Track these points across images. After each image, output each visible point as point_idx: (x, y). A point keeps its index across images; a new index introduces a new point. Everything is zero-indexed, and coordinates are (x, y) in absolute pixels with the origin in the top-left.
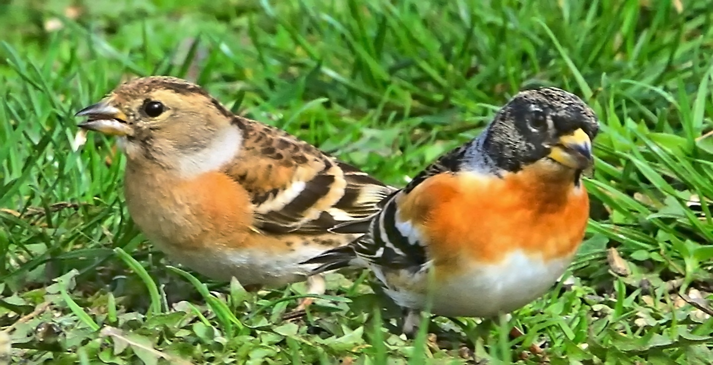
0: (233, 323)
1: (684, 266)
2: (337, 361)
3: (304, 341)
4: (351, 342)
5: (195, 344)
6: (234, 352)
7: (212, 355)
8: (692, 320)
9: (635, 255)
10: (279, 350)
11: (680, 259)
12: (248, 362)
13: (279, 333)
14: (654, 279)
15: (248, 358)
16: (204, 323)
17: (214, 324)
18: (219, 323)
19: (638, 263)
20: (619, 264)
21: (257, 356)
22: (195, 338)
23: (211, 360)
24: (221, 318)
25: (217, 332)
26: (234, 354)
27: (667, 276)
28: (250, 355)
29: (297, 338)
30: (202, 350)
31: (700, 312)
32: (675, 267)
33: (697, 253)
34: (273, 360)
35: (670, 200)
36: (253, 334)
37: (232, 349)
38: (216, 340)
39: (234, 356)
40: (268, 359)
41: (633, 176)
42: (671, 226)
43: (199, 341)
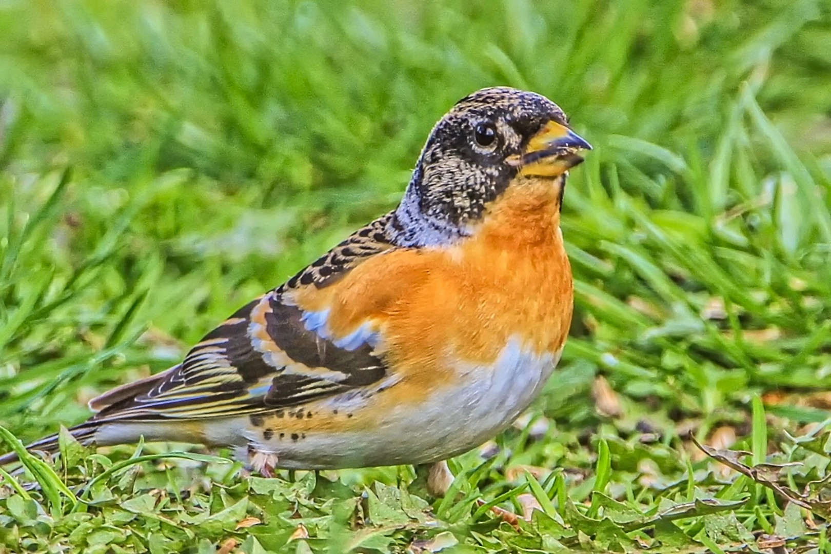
0: (62, 494)
1: (701, 402)
2: (213, 546)
3: (164, 519)
4: (232, 520)
5: (10, 526)
6: (65, 536)
7: (33, 541)
8: (716, 479)
9: (635, 388)
10: (129, 532)
11: (695, 392)
12: (86, 551)
13: (129, 509)
14: (659, 421)
15: (87, 545)
16: (22, 496)
17: (36, 497)
18: (43, 497)
19: (637, 399)
20: (609, 401)
21: (98, 543)
22: (9, 517)
23: (33, 548)
24: (46, 488)
25: (40, 509)
26: (66, 539)
27: (677, 415)
28: (89, 541)
29: (155, 516)
30: (19, 534)
31: (726, 469)
32: (688, 403)
33: (720, 384)
34: (122, 547)
35: (679, 308)
36: (92, 509)
37: (62, 532)
38: (39, 519)
39: (66, 542)
40: (113, 546)
41: (627, 276)
42: (683, 346)
43: (16, 522)
